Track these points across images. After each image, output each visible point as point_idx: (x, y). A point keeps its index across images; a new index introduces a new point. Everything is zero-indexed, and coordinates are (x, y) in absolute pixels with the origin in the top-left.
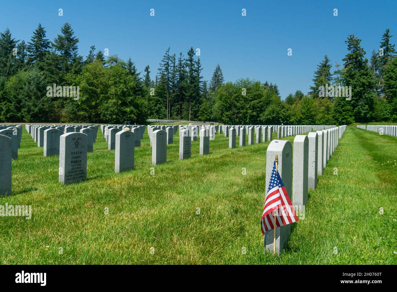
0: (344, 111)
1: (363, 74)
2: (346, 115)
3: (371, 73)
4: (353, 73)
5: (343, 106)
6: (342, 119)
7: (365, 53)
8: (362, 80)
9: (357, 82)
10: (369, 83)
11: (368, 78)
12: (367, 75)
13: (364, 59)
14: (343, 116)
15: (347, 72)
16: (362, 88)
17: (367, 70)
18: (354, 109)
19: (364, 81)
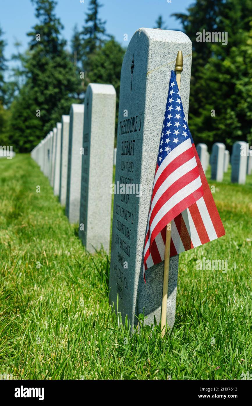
0: (28, 127)
1: (59, 65)
2: (31, 135)
3: (71, 64)
4: (43, 61)
5: (26, 120)
6: (25, 143)
7: (63, 28)
8: (57, 75)
9: (49, 77)
10: (69, 81)
11: (67, 72)
12: (64, 66)
13: (60, 37)
14: (26, 137)
15: (34, 57)
16: (57, 90)
17: (64, 58)
18: (43, 126)
19: (61, 77)
